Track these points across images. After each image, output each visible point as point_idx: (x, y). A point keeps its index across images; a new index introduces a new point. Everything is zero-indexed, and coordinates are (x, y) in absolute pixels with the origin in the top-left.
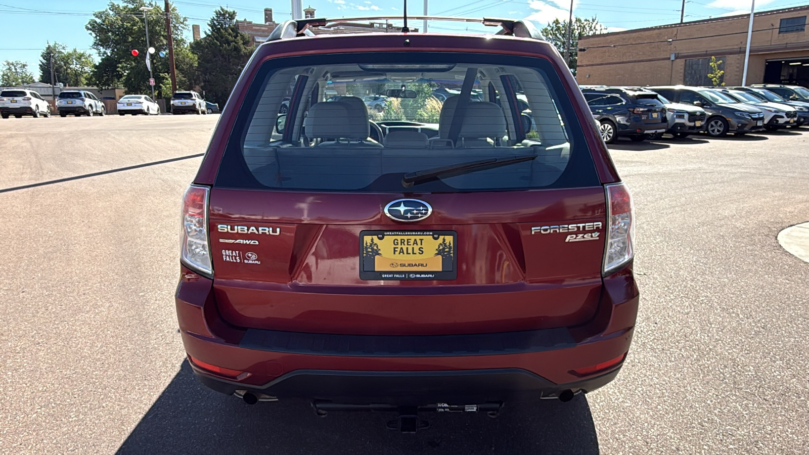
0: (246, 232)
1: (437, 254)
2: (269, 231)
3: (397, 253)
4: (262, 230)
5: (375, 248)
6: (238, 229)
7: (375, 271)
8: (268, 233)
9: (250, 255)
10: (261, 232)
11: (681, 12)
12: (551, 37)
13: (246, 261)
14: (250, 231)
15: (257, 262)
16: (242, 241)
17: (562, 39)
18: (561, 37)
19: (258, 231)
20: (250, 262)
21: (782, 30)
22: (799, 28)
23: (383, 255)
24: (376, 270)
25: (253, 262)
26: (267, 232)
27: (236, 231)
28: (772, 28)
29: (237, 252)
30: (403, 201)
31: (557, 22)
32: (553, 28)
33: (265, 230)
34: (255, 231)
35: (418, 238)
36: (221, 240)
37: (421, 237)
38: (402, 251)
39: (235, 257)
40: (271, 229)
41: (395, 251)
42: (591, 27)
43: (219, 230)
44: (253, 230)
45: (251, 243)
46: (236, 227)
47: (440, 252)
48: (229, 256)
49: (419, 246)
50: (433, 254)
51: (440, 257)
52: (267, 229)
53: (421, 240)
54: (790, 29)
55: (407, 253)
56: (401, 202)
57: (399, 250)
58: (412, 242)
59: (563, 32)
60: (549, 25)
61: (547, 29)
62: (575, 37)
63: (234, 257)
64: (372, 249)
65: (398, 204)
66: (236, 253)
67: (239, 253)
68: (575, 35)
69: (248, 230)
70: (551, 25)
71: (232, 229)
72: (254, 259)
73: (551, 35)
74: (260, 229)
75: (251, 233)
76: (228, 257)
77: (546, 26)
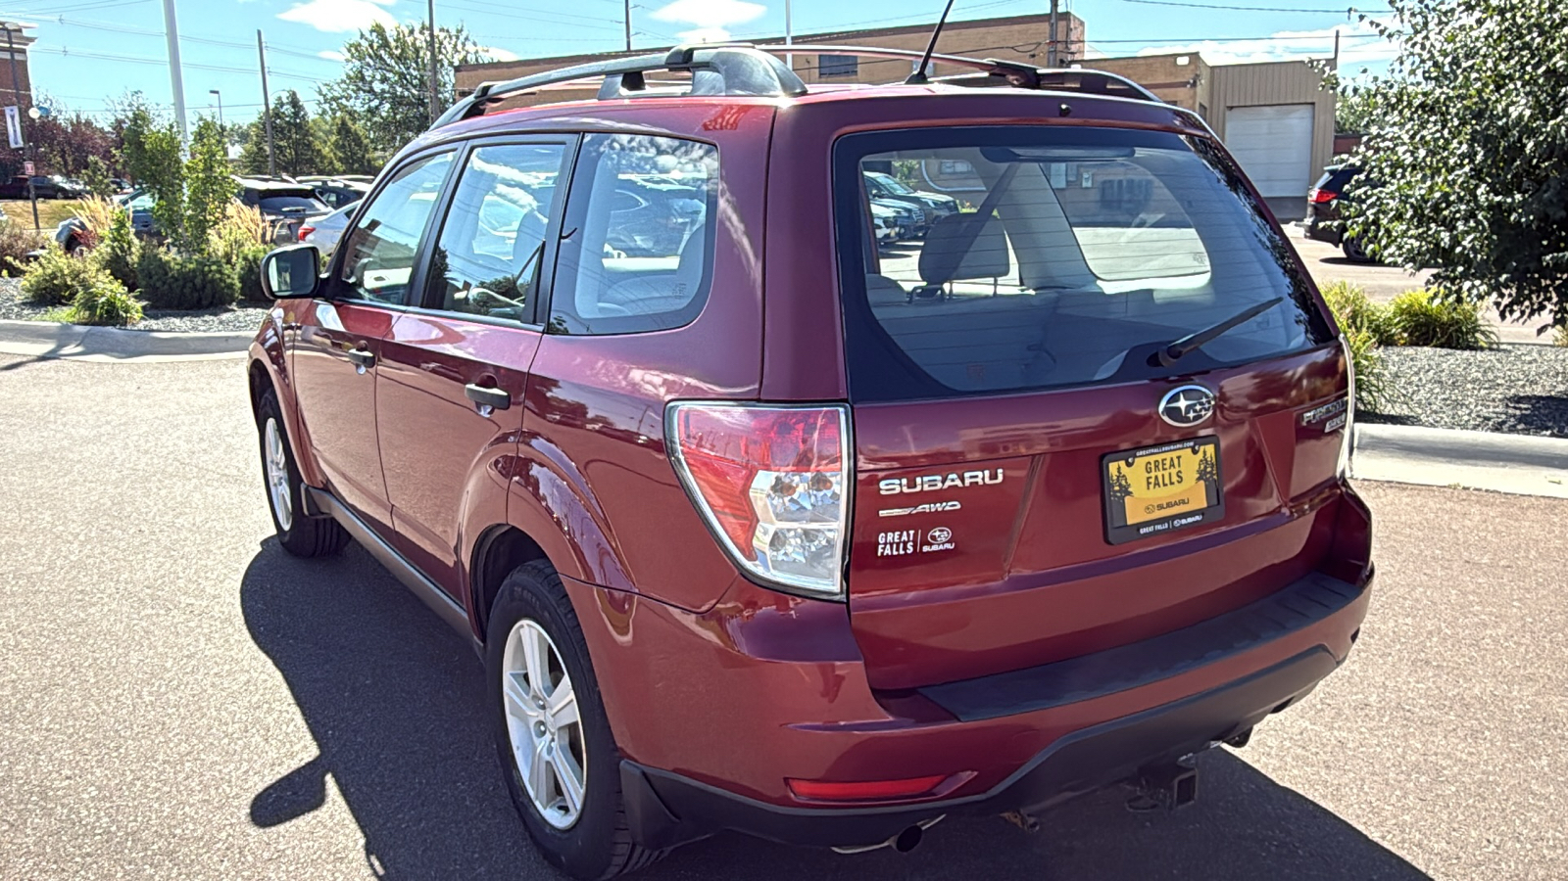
0: (940, 485)
1: (1199, 479)
2: (983, 479)
3: (1151, 486)
4: (971, 477)
5: (1123, 483)
6: (924, 483)
7: (1127, 526)
8: (981, 482)
9: (937, 534)
10: (967, 482)
11: (624, 25)
12: (372, 63)
13: (926, 549)
14: (948, 483)
15: (948, 546)
16: (927, 506)
17: (397, 68)
18: (393, 63)
19: (963, 480)
20: (935, 548)
21: (824, 71)
22: (850, 68)
23: (1135, 494)
24: (1129, 522)
25: (941, 547)
26: (980, 480)
27: (918, 489)
28: (807, 66)
29: (912, 532)
30: (1183, 391)
31: (379, 30)
32: (372, 41)
33: (976, 477)
34: (958, 483)
35: (1174, 455)
36: (883, 513)
37: (1178, 453)
38: (1157, 484)
39: (905, 543)
40: (987, 473)
41: (1149, 483)
42: (455, 46)
43: (883, 493)
44: (953, 480)
45: (947, 508)
46: (918, 480)
47: (1202, 475)
48: (891, 545)
49: (1177, 469)
50: (1194, 481)
51: (1202, 482)
52: (980, 474)
53: (1179, 458)
54: (834, 70)
55: (1165, 485)
56: (1178, 394)
57: (1152, 480)
58: (1168, 462)
59: (398, 52)
60: (362, 36)
61: (360, 45)
62: (424, 65)
63: (901, 545)
64: (1120, 485)
65: (1175, 398)
66: (908, 535)
67: (915, 535)
68: (423, 61)
69: (943, 482)
70: (367, 35)
71: (912, 484)
72: (944, 540)
73: (371, 57)
74: (967, 475)
75: (950, 487)
76: (888, 546)
77: (356, 39)
